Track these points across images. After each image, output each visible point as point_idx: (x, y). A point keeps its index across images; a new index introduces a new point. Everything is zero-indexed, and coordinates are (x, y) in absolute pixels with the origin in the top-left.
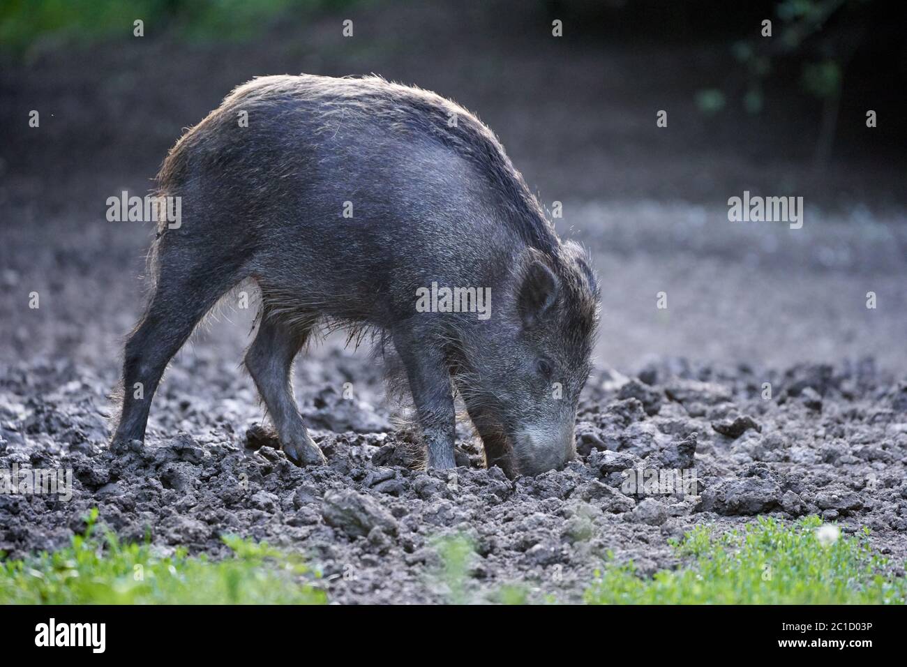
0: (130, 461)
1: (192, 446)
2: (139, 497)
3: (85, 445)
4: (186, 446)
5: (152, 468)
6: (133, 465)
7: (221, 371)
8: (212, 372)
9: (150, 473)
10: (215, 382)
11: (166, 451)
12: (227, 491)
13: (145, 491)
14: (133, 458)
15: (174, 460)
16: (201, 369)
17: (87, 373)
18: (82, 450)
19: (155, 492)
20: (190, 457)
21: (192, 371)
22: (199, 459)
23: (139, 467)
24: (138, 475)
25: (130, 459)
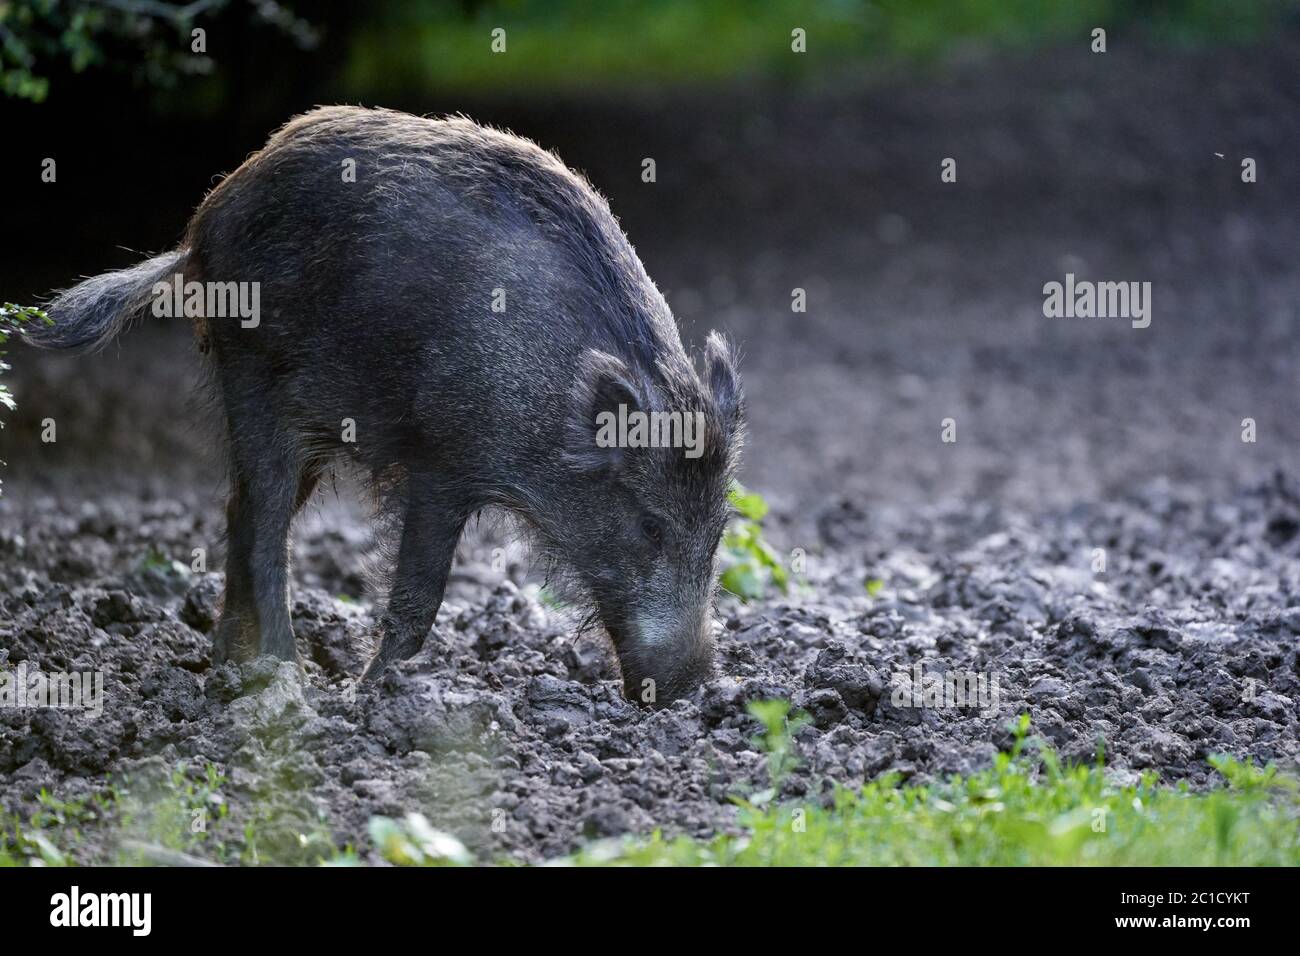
0: (1077, 648)
1: (1165, 627)
2: (1090, 698)
3: (1012, 624)
4: (1156, 627)
5: (1108, 658)
6: (1082, 653)
7: (1209, 518)
8: (1196, 520)
9: (1106, 664)
10: (1201, 534)
11: (1127, 633)
12: (1217, 692)
13: (1099, 690)
14: (1081, 644)
15: (1140, 647)
16: (1181, 515)
17: (1018, 522)
18: (1009, 631)
19: (1112, 692)
20: (1162, 642)
21: (1167, 518)
22: (1176, 645)
23: (1090, 655)
24: (1089, 667)
25: (1077, 644)
